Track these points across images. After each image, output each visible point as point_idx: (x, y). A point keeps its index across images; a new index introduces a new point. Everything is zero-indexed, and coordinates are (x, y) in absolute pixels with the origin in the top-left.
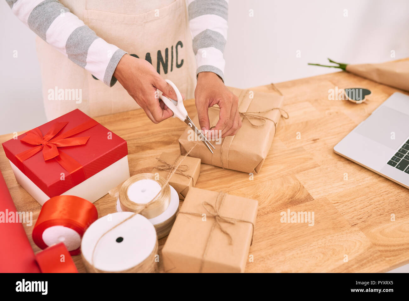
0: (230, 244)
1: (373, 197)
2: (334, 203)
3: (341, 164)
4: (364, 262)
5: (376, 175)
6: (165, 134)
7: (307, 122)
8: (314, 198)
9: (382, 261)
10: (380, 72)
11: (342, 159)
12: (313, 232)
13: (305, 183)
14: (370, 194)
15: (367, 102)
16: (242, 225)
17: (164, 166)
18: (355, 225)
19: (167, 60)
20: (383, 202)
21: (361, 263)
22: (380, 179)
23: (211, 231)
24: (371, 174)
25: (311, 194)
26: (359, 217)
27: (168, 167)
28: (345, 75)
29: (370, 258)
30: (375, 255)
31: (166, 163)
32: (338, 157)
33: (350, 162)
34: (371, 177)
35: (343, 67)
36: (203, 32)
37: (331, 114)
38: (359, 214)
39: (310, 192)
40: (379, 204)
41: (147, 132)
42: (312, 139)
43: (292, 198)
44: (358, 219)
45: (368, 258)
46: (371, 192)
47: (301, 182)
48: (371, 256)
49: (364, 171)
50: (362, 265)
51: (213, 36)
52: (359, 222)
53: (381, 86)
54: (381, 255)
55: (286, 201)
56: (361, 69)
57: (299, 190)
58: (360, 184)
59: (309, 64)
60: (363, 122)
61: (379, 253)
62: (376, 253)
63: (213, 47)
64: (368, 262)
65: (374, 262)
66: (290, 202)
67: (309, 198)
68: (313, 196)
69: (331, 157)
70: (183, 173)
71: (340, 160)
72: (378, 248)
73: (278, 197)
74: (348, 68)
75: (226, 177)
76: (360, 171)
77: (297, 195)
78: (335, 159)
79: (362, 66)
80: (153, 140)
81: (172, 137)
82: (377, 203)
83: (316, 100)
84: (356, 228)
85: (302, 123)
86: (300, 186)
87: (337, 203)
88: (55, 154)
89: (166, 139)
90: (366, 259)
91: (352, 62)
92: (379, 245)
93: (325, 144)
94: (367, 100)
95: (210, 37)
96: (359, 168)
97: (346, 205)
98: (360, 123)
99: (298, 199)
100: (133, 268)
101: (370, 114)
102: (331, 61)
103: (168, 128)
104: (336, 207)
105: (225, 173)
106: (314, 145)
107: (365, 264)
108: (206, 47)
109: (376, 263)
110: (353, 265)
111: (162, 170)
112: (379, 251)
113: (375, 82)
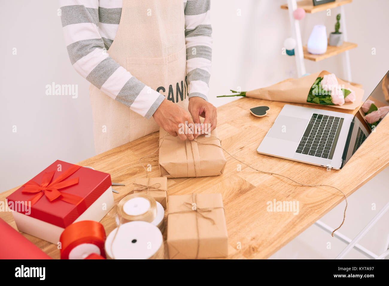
0: (214, 224)
1: (294, 176)
2: (270, 186)
3: (265, 160)
4: (302, 217)
5: (291, 162)
6: (128, 168)
7: (231, 137)
8: (255, 186)
9: (313, 213)
10: (270, 93)
11: (265, 157)
12: (263, 207)
13: (246, 178)
14: (292, 174)
15: (268, 115)
16: (217, 210)
17: (142, 188)
18: (289, 196)
19: (182, 90)
20: (301, 178)
21: (301, 218)
22: (295, 163)
23: (197, 219)
24: (287, 161)
25: (252, 184)
26: (290, 190)
27: (145, 188)
28: (246, 99)
29: (305, 214)
30: (308, 211)
31: (142, 185)
32: (262, 155)
33: (271, 157)
34: (288, 164)
35: (243, 95)
36: (194, 70)
37: (246, 129)
38: (289, 188)
39: (251, 183)
40: (300, 179)
41: (113, 170)
42: (239, 148)
43: (240, 190)
44: (289, 192)
45: (304, 214)
46: (292, 173)
47: (243, 178)
48: (305, 212)
49: (282, 161)
50: (302, 219)
51: (201, 73)
52: (290, 194)
53: (274, 103)
54: (311, 210)
55: (237, 192)
56: (256, 94)
57: (243, 183)
58: (283, 170)
59: (217, 97)
60: (271, 129)
61: (310, 209)
62: (308, 209)
63: (200, 80)
64: (305, 216)
65: (309, 215)
66: (240, 193)
67: (251, 187)
68: (254, 185)
69: (256, 157)
70: (159, 189)
71: (264, 157)
72: (308, 206)
73: (230, 192)
74: (247, 95)
75: (187, 187)
76: (279, 161)
77: (243, 187)
78: (260, 158)
79: (256, 91)
80: (121, 174)
81: (135, 169)
82: (298, 179)
83: (232, 121)
84: (290, 198)
85: (228, 138)
86: (243, 181)
87: (272, 185)
88: (58, 194)
89: (130, 172)
90: (302, 215)
91: (248, 90)
92: (308, 204)
93: (250, 149)
94: (268, 114)
95: (199, 73)
96: (279, 160)
97: (278, 185)
98: (268, 130)
99: (245, 189)
100: (153, 256)
101: (273, 123)
102: (233, 92)
103: (129, 163)
104: (273, 188)
105: (186, 185)
106: (242, 151)
107: (303, 218)
108: (196, 80)
109: (310, 215)
110: (296, 221)
111: (141, 191)
112: (310, 208)
113: (269, 101)
